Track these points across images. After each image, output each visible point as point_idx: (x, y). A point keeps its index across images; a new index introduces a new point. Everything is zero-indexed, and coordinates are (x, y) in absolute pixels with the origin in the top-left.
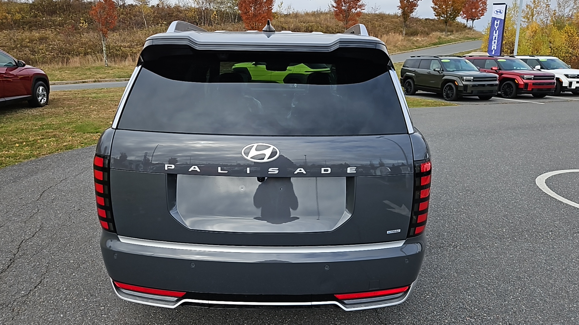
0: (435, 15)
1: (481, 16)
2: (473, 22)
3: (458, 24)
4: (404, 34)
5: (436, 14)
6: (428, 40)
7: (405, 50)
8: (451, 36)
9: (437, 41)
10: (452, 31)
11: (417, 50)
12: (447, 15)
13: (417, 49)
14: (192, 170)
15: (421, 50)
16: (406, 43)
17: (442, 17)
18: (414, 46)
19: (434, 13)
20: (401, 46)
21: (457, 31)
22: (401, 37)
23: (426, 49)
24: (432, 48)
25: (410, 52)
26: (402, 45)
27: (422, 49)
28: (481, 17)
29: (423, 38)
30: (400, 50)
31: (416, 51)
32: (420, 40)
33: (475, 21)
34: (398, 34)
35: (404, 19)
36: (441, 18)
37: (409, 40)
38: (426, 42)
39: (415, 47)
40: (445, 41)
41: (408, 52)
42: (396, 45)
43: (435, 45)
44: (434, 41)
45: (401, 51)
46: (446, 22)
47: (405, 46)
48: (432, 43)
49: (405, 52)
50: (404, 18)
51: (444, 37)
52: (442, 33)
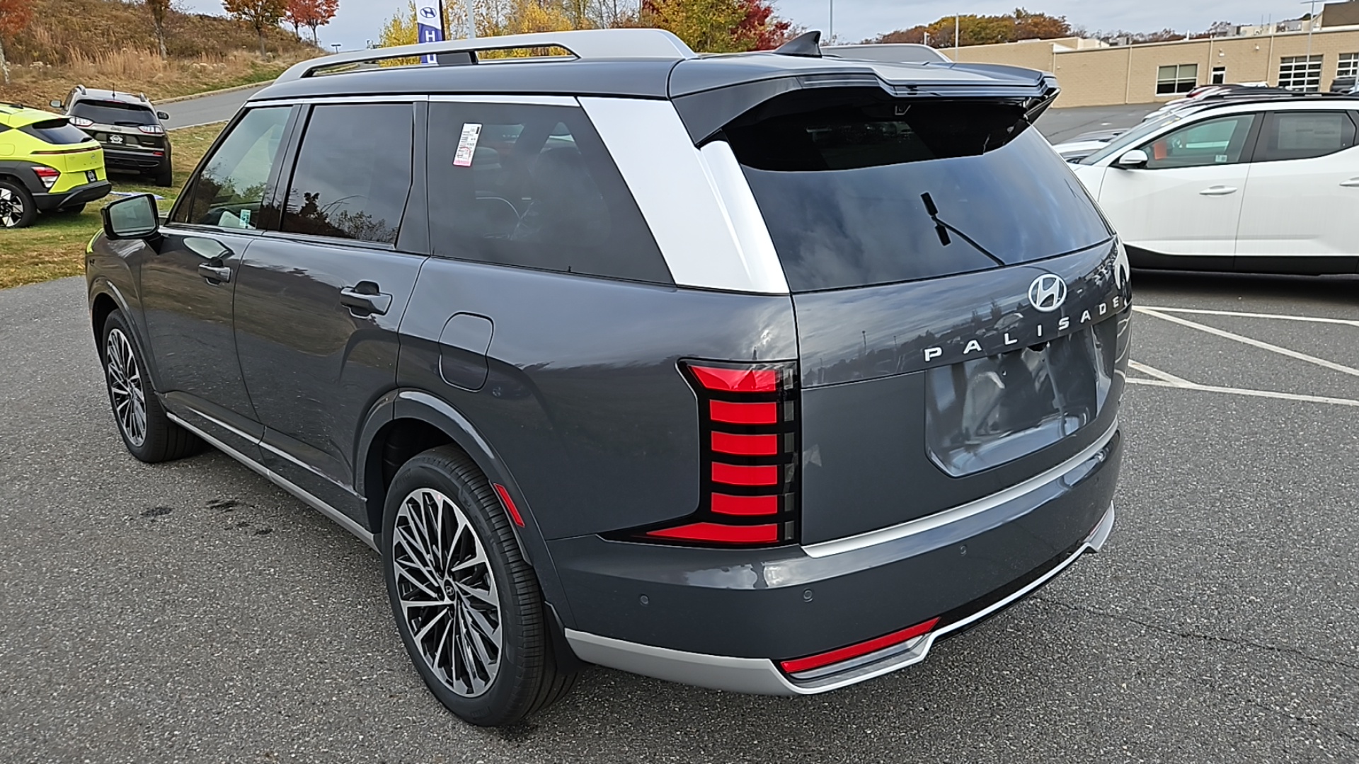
0: (227, 8)
1: (329, 17)
2: (314, 30)
3: (282, 33)
4: (164, 53)
5: (228, 6)
6: (229, 69)
7: (182, 94)
8: (277, 62)
9: (250, 71)
10: (274, 50)
11: (213, 94)
12: (256, 11)
13: (210, 90)
14: (970, 351)
15: (220, 93)
16: (177, 75)
17: (245, 13)
18: (200, 83)
19: (224, 4)
20: (169, 83)
21: (286, 50)
22: (159, 61)
23: (233, 91)
24: (245, 88)
25: (196, 98)
26: (168, 80)
27: (222, 90)
28: (329, 20)
29: (215, 65)
30: (171, 94)
31: (209, 95)
32: (211, 68)
33: (317, 27)
34: (148, 51)
35: (155, 15)
36: (244, 16)
37: (184, 69)
38: (226, 75)
39: (205, 87)
40: (269, 72)
41: (191, 98)
42: (154, 80)
43: (250, 82)
44: (244, 73)
45: (172, 96)
46: (257, 26)
47: (177, 82)
48: (242, 78)
49: (183, 99)
50: (154, 10)
51: (261, 62)
52: (253, 54)
